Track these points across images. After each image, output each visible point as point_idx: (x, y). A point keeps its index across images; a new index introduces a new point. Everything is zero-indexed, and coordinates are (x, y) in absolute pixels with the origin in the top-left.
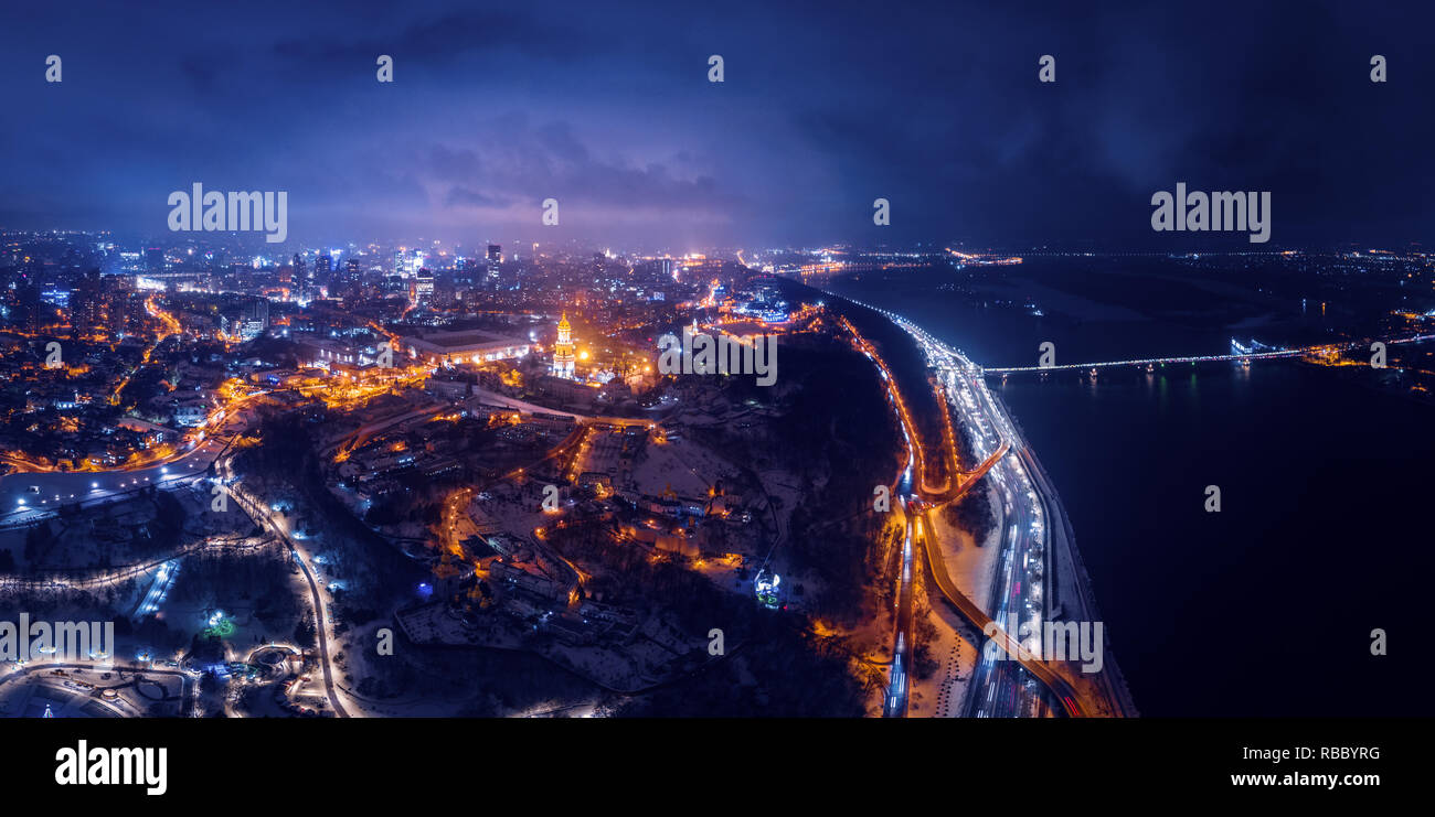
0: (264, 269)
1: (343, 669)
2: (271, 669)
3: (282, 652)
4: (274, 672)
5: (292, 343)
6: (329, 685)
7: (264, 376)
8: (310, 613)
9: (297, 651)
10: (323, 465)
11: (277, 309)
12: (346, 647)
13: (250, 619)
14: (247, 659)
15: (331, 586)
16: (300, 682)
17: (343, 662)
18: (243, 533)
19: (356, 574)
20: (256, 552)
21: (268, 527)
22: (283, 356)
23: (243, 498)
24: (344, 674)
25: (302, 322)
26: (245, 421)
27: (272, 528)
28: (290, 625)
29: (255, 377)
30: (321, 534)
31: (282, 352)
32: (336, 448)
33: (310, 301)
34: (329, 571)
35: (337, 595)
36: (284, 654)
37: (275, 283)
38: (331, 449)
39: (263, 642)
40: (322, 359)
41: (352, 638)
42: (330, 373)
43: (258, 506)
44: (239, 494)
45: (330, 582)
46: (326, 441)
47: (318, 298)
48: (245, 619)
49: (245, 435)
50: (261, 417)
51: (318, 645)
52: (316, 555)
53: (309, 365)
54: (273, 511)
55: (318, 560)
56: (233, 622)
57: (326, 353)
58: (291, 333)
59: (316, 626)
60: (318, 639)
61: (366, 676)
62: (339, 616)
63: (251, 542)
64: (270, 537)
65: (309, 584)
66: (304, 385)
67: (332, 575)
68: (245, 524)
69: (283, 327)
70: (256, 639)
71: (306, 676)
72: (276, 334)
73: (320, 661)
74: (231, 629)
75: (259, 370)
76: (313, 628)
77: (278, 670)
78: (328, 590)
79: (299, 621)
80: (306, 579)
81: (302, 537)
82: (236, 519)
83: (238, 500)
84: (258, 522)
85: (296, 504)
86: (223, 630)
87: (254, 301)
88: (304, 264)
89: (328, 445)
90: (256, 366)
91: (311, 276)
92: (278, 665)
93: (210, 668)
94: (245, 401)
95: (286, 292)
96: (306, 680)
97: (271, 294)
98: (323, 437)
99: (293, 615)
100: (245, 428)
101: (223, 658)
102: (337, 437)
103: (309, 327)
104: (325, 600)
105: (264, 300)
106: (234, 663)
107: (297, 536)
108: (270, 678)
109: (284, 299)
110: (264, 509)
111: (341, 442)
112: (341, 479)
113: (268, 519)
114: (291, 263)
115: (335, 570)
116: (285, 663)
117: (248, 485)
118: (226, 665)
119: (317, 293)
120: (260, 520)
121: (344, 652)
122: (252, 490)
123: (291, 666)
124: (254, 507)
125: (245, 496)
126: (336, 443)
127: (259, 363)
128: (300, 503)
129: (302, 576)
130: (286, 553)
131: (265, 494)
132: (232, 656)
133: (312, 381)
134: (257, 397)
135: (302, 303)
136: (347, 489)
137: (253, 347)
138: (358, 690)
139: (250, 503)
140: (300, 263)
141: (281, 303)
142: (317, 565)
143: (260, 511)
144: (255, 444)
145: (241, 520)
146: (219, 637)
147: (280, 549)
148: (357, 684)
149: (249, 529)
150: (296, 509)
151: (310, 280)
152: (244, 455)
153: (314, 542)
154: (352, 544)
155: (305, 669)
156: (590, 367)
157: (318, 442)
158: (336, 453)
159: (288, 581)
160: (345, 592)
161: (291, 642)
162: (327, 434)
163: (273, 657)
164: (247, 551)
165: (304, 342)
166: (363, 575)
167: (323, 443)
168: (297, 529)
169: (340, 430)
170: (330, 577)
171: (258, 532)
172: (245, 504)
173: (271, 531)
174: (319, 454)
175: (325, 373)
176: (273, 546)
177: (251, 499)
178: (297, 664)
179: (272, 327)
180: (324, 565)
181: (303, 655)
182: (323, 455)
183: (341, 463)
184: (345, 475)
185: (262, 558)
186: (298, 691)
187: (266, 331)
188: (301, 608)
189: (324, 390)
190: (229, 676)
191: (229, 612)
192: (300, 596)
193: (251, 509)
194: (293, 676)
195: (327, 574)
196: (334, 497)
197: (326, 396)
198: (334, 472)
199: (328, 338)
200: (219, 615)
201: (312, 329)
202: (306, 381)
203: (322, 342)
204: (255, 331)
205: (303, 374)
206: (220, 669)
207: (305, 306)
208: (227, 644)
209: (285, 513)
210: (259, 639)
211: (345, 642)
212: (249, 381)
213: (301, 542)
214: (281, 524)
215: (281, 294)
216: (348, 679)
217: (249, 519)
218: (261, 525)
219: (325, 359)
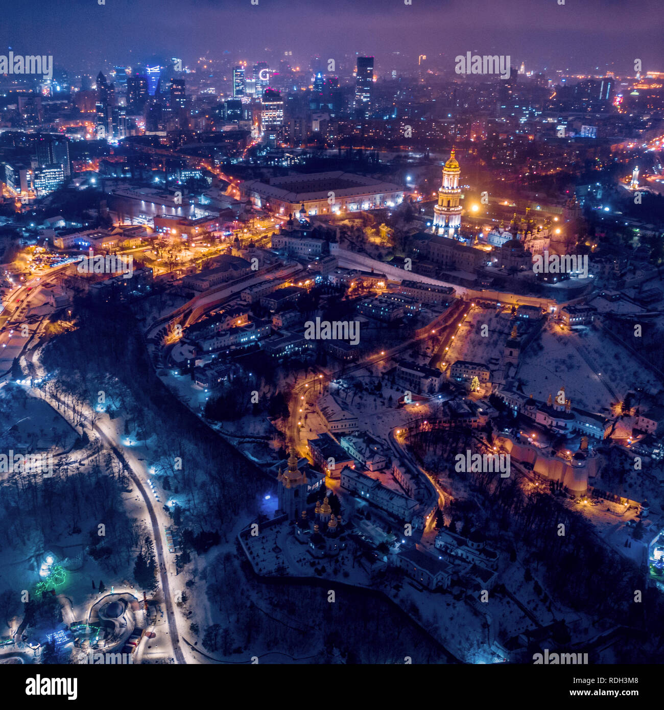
0: (56, 96)
1: (188, 615)
2: (113, 626)
3: (122, 600)
4: (117, 630)
5: (103, 195)
6: (175, 641)
7: (71, 240)
8: (148, 541)
9: (138, 595)
10: (151, 348)
11: (80, 150)
12: (189, 584)
13: (85, 560)
14: (87, 616)
15: (170, 504)
16: (145, 638)
17: (186, 606)
18: (64, 447)
19: (196, 486)
20: (82, 468)
21: (93, 434)
22: (93, 213)
23: (58, 400)
24: (190, 622)
25: (116, 166)
26: (52, 301)
27: (98, 435)
28: (128, 561)
29: (59, 243)
30: (154, 437)
31: (92, 208)
32: (166, 326)
33: (122, 137)
34: (166, 484)
35: (176, 515)
36: (125, 602)
37: (74, 115)
38: (160, 328)
39: (102, 589)
40: (143, 213)
41: (194, 572)
42: (155, 231)
43: (78, 408)
44: (54, 396)
45: (167, 499)
46: (154, 318)
47: (134, 133)
48: (79, 560)
49: (54, 318)
50: (71, 294)
51: (160, 585)
52: (151, 464)
53: (127, 223)
54: (97, 413)
55: (152, 471)
56: (66, 568)
57: (148, 206)
58: (102, 182)
59: (156, 559)
60: (159, 577)
61: (211, 624)
62: (180, 543)
63: (76, 456)
64: (96, 448)
65: (145, 504)
66: (123, 249)
67: (169, 489)
68: (65, 434)
69: (90, 174)
70: (94, 587)
71: (151, 629)
72: (82, 184)
73: (163, 606)
74: (65, 577)
75: (64, 232)
76: (153, 562)
77: (122, 625)
78: (166, 508)
79: (138, 553)
80: (141, 497)
81: (133, 443)
82: (54, 428)
83: (54, 404)
84: (80, 429)
85: (123, 401)
86: (56, 579)
87: (49, 140)
88: (112, 87)
89: (157, 323)
90: (58, 228)
91: (122, 103)
92: (120, 619)
93: (49, 638)
94: (49, 275)
95: (90, 127)
96: (151, 636)
97: (70, 130)
98: (150, 313)
99: (131, 547)
100: (53, 310)
101: (61, 620)
102: (166, 313)
103: (124, 172)
104: (164, 522)
105: (61, 138)
106: (74, 624)
107: (128, 442)
108: (115, 638)
109: (88, 136)
110: (86, 412)
111: (172, 317)
112: (175, 365)
113: (93, 424)
114: (94, 87)
115: (172, 482)
116: (128, 615)
117: (63, 383)
118: (66, 629)
119: (132, 126)
120: (83, 425)
121: (188, 591)
122: (69, 388)
123: (135, 619)
124: (74, 410)
125: (62, 398)
126: (166, 320)
127: (62, 224)
128: (128, 399)
129: (136, 494)
130: (117, 466)
131: (86, 391)
132: (70, 615)
133: (132, 243)
134: (64, 269)
135: (113, 141)
136: (181, 378)
137: (53, 202)
138: (204, 644)
139: (68, 406)
140: (105, 85)
141: (85, 141)
142: (152, 477)
143: (81, 415)
144: (67, 330)
145: (60, 429)
146: (53, 591)
147: (109, 461)
148: (202, 635)
149: (71, 441)
150: (123, 406)
151: (121, 108)
152: (54, 345)
153: (146, 448)
154: (190, 447)
155: (150, 619)
156: (481, 223)
157: (144, 320)
158: (166, 332)
159: (121, 502)
160: (185, 510)
161: (132, 585)
162: (155, 310)
163: (113, 608)
164: (72, 470)
165: (119, 192)
166: (204, 485)
167: (149, 320)
168: (127, 432)
169: (170, 302)
170: (167, 492)
171: (82, 442)
172: (62, 408)
173: (97, 440)
174: (146, 336)
175: (149, 231)
176: (101, 458)
177: (69, 400)
178: (141, 614)
179: (75, 175)
180: (158, 478)
181: (146, 601)
182: (149, 337)
183: (173, 346)
184: (178, 359)
185: (89, 475)
186: (144, 654)
187: (68, 180)
188: (138, 536)
189: (148, 254)
190: (71, 644)
191: (61, 553)
192: (135, 520)
193: (71, 413)
194: (138, 632)
195: (165, 488)
196: (167, 388)
197: (151, 261)
198: (165, 357)
199: (149, 186)
200: (50, 560)
201: (128, 175)
202: (125, 243)
203: (143, 191)
204: (52, 182)
205: (120, 234)
206: (60, 636)
207: (117, 145)
208: (63, 600)
209: (112, 415)
210: (97, 586)
211: (187, 579)
212: (52, 248)
213: (132, 449)
214: (108, 429)
215: (83, 129)
216: (194, 629)
217: (70, 428)
218: (85, 434)
219: (147, 213)
